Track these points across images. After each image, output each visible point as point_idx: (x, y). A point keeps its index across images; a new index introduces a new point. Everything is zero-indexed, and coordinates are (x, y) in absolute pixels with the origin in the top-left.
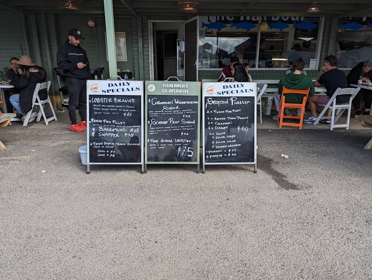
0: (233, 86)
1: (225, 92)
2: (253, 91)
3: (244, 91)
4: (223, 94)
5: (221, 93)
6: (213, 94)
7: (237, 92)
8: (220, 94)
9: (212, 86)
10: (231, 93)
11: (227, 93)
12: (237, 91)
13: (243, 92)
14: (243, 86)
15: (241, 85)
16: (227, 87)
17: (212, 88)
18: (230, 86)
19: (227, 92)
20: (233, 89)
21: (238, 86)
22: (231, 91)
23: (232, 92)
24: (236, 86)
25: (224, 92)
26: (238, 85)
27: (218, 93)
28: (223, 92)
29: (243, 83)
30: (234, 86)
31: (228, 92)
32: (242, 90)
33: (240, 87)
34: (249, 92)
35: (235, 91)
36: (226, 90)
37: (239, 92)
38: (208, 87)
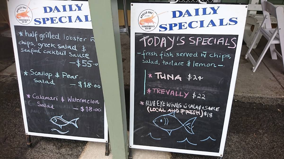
0: (193, 12)
1: (176, 25)
2: (236, 22)
3: (217, 23)
4: (171, 29)
5: (168, 27)
6: (152, 28)
7: (202, 25)
8: (166, 29)
9: (150, 11)
10: (188, 27)
11: (180, 28)
12: (202, 23)
13: (214, 25)
14: (215, 12)
15: (213, 9)
16: (181, 13)
18: (187, 12)
19: (180, 24)
20: (194, 18)
21: (204, 13)
22: (188, 23)
23: (190, 25)
24: (201, 12)
25: (173, 25)
26: (204, 10)
27: (161, 27)
28: (171, 26)
29: (215, 6)
30: (197, 11)
31: (183, 24)
32: (212, 22)
33: (210, 14)
34: (228, 24)
35: (197, 22)
36: (177, 20)
37: (205, 24)
38: (141, 14)
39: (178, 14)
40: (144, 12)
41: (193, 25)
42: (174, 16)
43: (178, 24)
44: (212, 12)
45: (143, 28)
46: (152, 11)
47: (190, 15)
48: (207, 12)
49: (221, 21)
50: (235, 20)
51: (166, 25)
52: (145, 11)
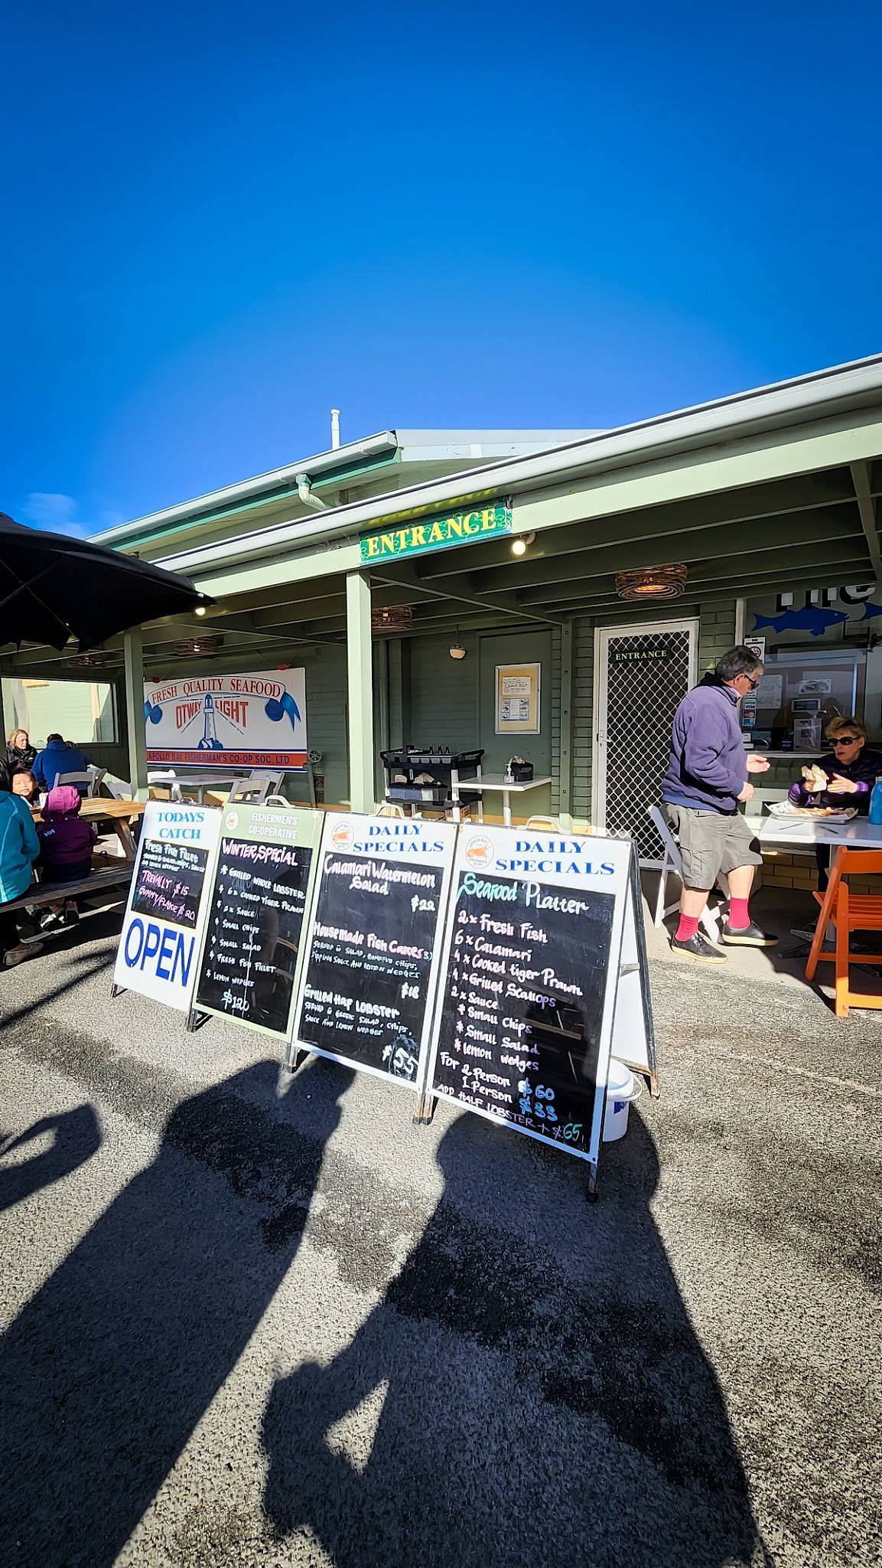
0: (545, 847)
1: (519, 863)
2: (612, 871)
3: (582, 868)
4: (512, 867)
5: (508, 865)
7: (558, 871)
8: (504, 868)
10: (538, 869)
11: (525, 870)
12: (558, 865)
13: (577, 871)
14: (578, 850)
16: (528, 846)
17: (484, 844)
18: (538, 845)
19: (526, 864)
20: (546, 856)
21: (562, 849)
22: (537, 864)
24: (557, 847)
26: (563, 845)
27: (497, 865)
28: (512, 863)
30: (551, 846)
31: (529, 864)
32: (574, 865)
33: (571, 852)
34: (599, 872)
35: (551, 862)
36: (523, 856)
37: (563, 868)
39: (523, 847)
40: (475, 839)
41: (545, 868)
42: (518, 849)
43: (523, 864)
44: (574, 849)
47: (540, 850)
48: (567, 849)
49: (589, 866)
50: (611, 867)
51: (505, 863)
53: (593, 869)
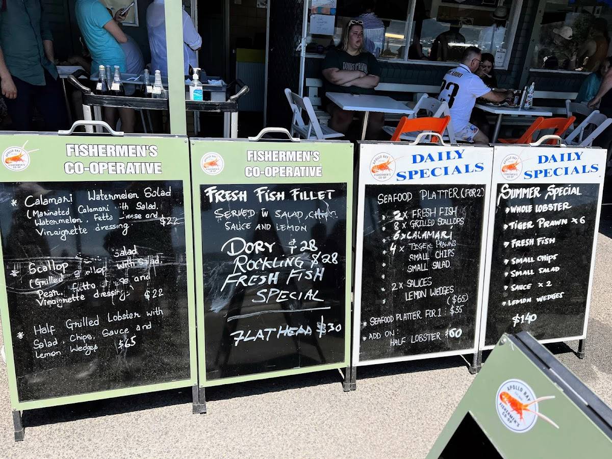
0: (436, 157)
1: (416, 172)
2: (482, 169)
3: (463, 169)
4: (411, 178)
5: (407, 175)
6: (387, 178)
7: (446, 173)
8: (404, 177)
9: (385, 155)
11: (422, 176)
12: (446, 170)
13: (459, 172)
14: (460, 156)
15: (457, 152)
16: (422, 158)
17: (386, 160)
18: (430, 156)
19: (422, 171)
20: (437, 164)
21: (448, 157)
22: (431, 170)
23: (433, 173)
24: (444, 156)
25: (414, 173)
26: (449, 154)
27: (398, 175)
28: (410, 173)
29: (460, 149)
30: (440, 155)
31: (425, 172)
32: (457, 168)
33: (454, 158)
34: (474, 171)
35: (441, 168)
36: (418, 167)
37: (450, 171)
38: (374, 159)
39: (418, 159)
40: (377, 156)
41: (436, 172)
42: (415, 161)
43: (419, 172)
44: (457, 156)
45: (376, 177)
46: (387, 155)
47: (432, 160)
48: (452, 157)
49: (467, 167)
50: (481, 165)
51: (405, 172)
52: (379, 155)
53: (470, 170)
